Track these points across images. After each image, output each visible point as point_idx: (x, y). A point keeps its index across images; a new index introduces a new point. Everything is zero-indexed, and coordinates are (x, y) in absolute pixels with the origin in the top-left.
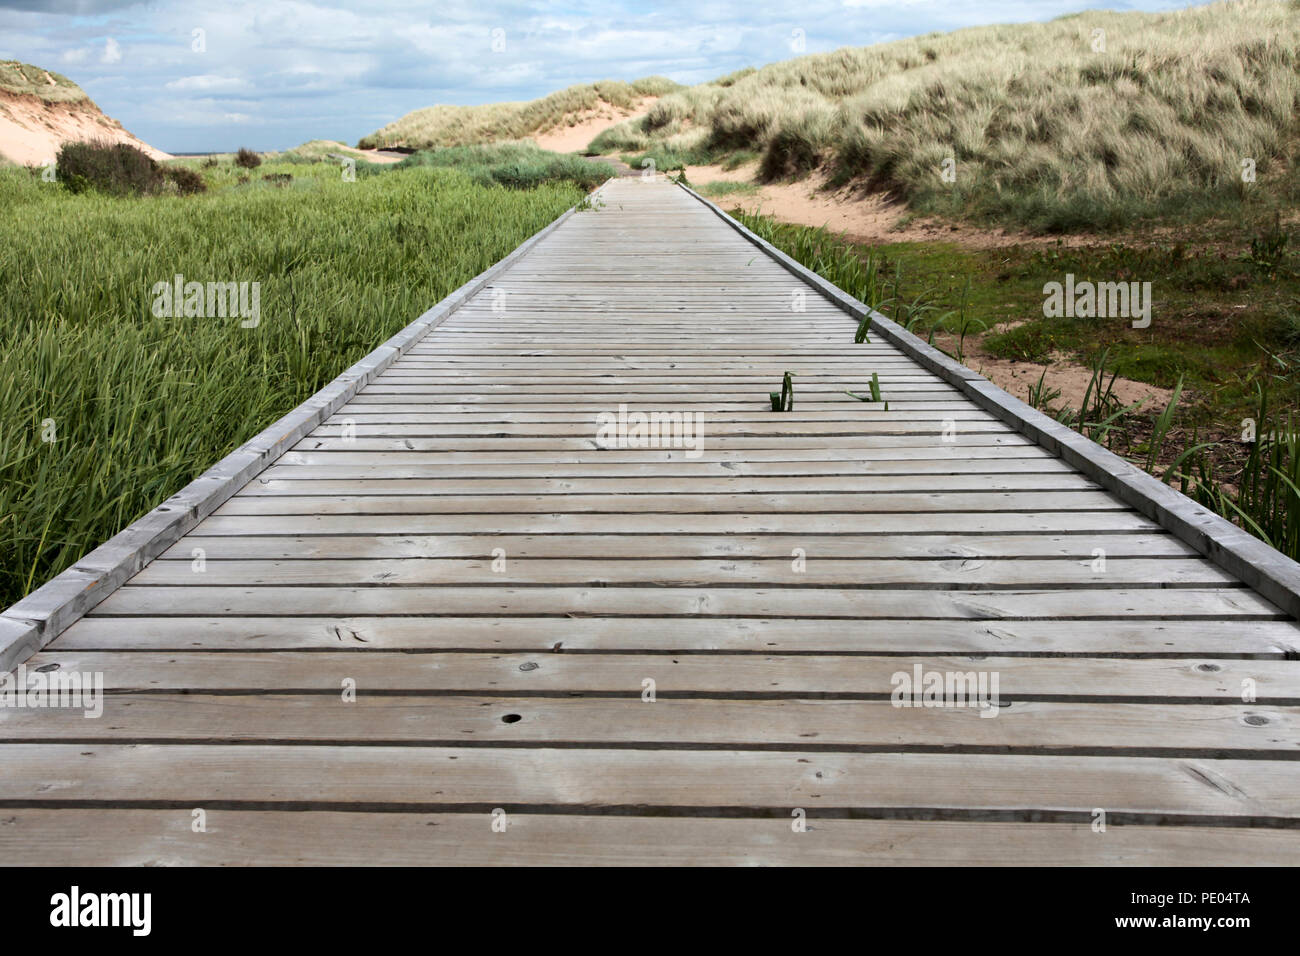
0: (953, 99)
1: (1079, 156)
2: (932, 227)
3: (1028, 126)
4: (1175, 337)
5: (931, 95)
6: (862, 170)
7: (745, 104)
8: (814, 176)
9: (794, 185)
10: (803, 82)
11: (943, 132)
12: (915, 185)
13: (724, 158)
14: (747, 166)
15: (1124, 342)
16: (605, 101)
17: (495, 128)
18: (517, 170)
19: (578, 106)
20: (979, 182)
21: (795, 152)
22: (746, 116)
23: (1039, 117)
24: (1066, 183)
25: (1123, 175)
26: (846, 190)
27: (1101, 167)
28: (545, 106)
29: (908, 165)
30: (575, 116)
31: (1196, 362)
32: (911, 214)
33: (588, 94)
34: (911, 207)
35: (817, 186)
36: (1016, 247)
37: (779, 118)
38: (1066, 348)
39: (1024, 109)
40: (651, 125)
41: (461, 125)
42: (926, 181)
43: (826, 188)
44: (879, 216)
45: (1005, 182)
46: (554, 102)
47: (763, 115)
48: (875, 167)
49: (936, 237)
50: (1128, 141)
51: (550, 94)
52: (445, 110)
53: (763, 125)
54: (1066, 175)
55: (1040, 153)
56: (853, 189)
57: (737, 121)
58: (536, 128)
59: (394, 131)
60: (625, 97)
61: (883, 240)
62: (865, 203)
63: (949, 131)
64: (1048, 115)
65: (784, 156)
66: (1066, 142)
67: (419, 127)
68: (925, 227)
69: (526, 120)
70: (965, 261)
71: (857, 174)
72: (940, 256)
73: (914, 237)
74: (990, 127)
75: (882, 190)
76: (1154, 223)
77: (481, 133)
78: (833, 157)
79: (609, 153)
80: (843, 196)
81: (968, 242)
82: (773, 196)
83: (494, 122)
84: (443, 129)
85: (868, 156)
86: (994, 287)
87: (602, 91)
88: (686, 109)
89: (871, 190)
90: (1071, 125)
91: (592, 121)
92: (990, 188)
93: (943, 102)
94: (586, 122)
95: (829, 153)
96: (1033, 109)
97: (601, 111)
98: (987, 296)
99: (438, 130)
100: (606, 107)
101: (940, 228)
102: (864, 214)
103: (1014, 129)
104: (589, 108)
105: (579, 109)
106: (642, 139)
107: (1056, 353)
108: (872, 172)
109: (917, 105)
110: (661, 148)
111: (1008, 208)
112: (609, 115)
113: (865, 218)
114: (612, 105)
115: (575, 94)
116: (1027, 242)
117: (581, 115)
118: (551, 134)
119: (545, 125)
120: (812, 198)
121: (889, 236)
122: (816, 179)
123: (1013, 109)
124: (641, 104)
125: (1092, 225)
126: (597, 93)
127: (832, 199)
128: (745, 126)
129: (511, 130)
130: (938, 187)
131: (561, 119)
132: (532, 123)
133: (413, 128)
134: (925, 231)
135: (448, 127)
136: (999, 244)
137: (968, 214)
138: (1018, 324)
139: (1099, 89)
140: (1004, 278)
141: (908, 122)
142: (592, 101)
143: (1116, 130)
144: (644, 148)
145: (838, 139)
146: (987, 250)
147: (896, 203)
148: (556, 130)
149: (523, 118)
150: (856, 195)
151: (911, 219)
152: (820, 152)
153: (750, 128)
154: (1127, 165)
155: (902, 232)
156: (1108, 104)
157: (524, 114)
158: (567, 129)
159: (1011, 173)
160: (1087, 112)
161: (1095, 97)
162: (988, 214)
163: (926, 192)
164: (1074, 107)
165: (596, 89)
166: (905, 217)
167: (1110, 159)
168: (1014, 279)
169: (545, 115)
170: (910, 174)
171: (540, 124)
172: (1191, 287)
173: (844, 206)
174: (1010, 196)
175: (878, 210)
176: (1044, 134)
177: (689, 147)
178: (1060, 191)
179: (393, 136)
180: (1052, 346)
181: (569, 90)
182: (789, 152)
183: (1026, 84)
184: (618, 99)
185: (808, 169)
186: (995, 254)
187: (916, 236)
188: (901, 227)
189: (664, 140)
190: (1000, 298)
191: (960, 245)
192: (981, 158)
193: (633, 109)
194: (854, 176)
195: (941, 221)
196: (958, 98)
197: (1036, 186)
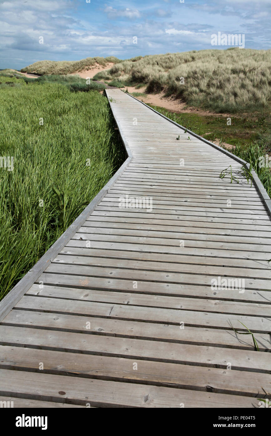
0: (199, 75)
1: (228, 94)
2: (192, 109)
3: (217, 84)
4: (240, 137)
5: (193, 73)
6: (175, 92)
7: (142, 70)
8: (161, 93)
9: (156, 95)
10: (158, 64)
11: (196, 84)
12: (188, 98)
13: (135, 85)
14: (142, 88)
15: (230, 138)
16: (98, 63)
17: (64, 69)
18: (78, 85)
19: (89, 64)
20: (204, 99)
21: (157, 86)
22: (142, 73)
23: (220, 82)
24: (225, 100)
25: (238, 100)
26: (170, 97)
27: (233, 97)
28: (80, 64)
29: (187, 93)
30: (89, 67)
31: (242, 142)
32: (187, 105)
33: (93, 61)
34: (187, 104)
35: (162, 96)
36: (212, 116)
37: (151, 75)
38: (219, 138)
39: (217, 79)
40: (112, 72)
41: (54, 68)
42: (191, 97)
43: (165, 97)
44: (179, 105)
45: (210, 99)
46: (82, 63)
47: (147, 74)
48: (178, 92)
49: (193, 112)
50: (240, 91)
51: (81, 60)
52: (48, 62)
53: (147, 76)
54: (225, 98)
55: (219, 92)
56: (172, 97)
57: (139, 74)
58: (77, 70)
59: (32, 67)
60: (104, 62)
61: (180, 112)
62: (175, 101)
63: (197, 84)
64: (222, 81)
65: (153, 86)
66: (226, 89)
67: (40, 67)
68: (190, 109)
69: (74, 68)
70: (200, 119)
71: (173, 93)
72: (194, 117)
73: (188, 112)
74: (208, 83)
75: (180, 98)
76: (243, 112)
77: (60, 71)
78: (167, 88)
79: (100, 80)
80: (169, 99)
81: (201, 114)
82: (151, 98)
83: (64, 67)
84: (48, 68)
85: (176, 89)
86: (206, 125)
87: (97, 60)
88: (123, 68)
89: (177, 98)
90: (227, 85)
91: (94, 69)
92: (207, 100)
93: (196, 76)
94: (92, 69)
95: (166, 87)
96: (219, 79)
97: (96, 66)
98: (204, 127)
99: (47, 68)
100: (98, 65)
101: (194, 110)
102: (175, 104)
103: (214, 85)
104: (93, 65)
105: (90, 65)
106: (110, 77)
107: (217, 139)
108: (177, 93)
109: (190, 76)
110: (117, 80)
111: (211, 106)
112: (99, 68)
113: (175, 106)
114: (100, 64)
115: (89, 60)
116: (214, 115)
117: (91, 67)
118: (81, 72)
119: (80, 70)
120: (161, 99)
121: (182, 111)
122: (162, 94)
123: (214, 79)
124: (108, 65)
125: (230, 111)
126: (95, 61)
127: (166, 100)
128: (142, 76)
129: (69, 70)
130: (194, 99)
131: (84, 68)
132: (76, 69)
133: (38, 67)
134: (190, 110)
135: (50, 68)
136: (208, 115)
137: (201, 106)
138: (210, 133)
139: (235, 75)
140: (208, 123)
141: (187, 81)
142: (94, 63)
143: (238, 87)
144: (111, 79)
145: (168, 83)
146: (205, 116)
147: (183, 102)
148: (83, 71)
149: (73, 67)
150: (173, 99)
151: (187, 107)
152: (163, 86)
153: (143, 77)
154: (239, 97)
155: (185, 110)
156: (237, 80)
157: (74, 66)
158: (86, 71)
159: (212, 97)
160: (232, 82)
161: (234, 78)
162: (206, 107)
163: (191, 100)
164: (228, 80)
165: (95, 59)
166: (185, 106)
167: (235, 95)
168: (210, 123)
169: (80, 66)
170: (187, 95)
171: (78, 69)
172: (245, 127)
173: (170, 102)
174: (211, 103)
175: (179, 103)
176: (221, 87)
177: (124, 80)
178: (223, 102)
179: (31, 69)
180: (216, 138)
181: (87, 59)
182: (155, 85)
183: (217, 72)
184: (101, 63)
185: (160, 91)
186: (207, 117)
187: (188, 111)
188: (185, 109)
189: (117, 78)
190: (207, 128)
191: (199, 114)
192: (205, 92)
193: (106, 66)
194: (172, 94)
195: (194, 108)
196: (200, 75)
197: (218, 101)
